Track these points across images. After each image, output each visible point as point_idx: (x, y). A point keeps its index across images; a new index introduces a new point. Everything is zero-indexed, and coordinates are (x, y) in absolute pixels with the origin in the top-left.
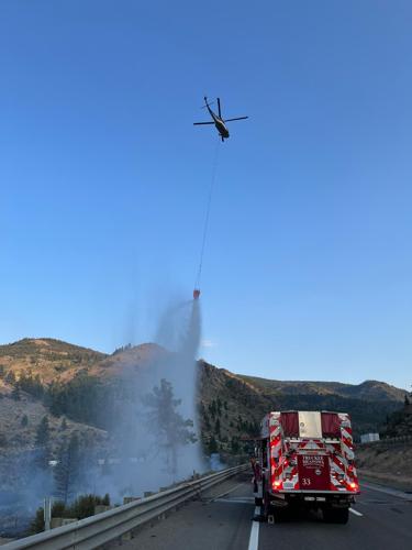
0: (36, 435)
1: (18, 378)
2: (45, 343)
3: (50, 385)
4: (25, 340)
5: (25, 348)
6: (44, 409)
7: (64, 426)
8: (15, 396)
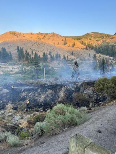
0: (93, 58)
1: (87, 44)
2: (93, 34)
3: (95, 46)
4: (87, 33)
5: (87, 36)
6: (94, 52)
7: (100, 56)
8: (87, 49)
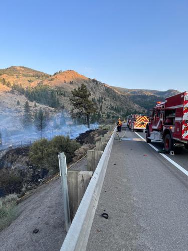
0: (24, 108)
1: (12, 85)
2: (21, 68)
3: (27, 88)
4: (12, 67)
5: (12, 70)
6: (26, 98)
7: (35, 106)
8: (12, 92)
